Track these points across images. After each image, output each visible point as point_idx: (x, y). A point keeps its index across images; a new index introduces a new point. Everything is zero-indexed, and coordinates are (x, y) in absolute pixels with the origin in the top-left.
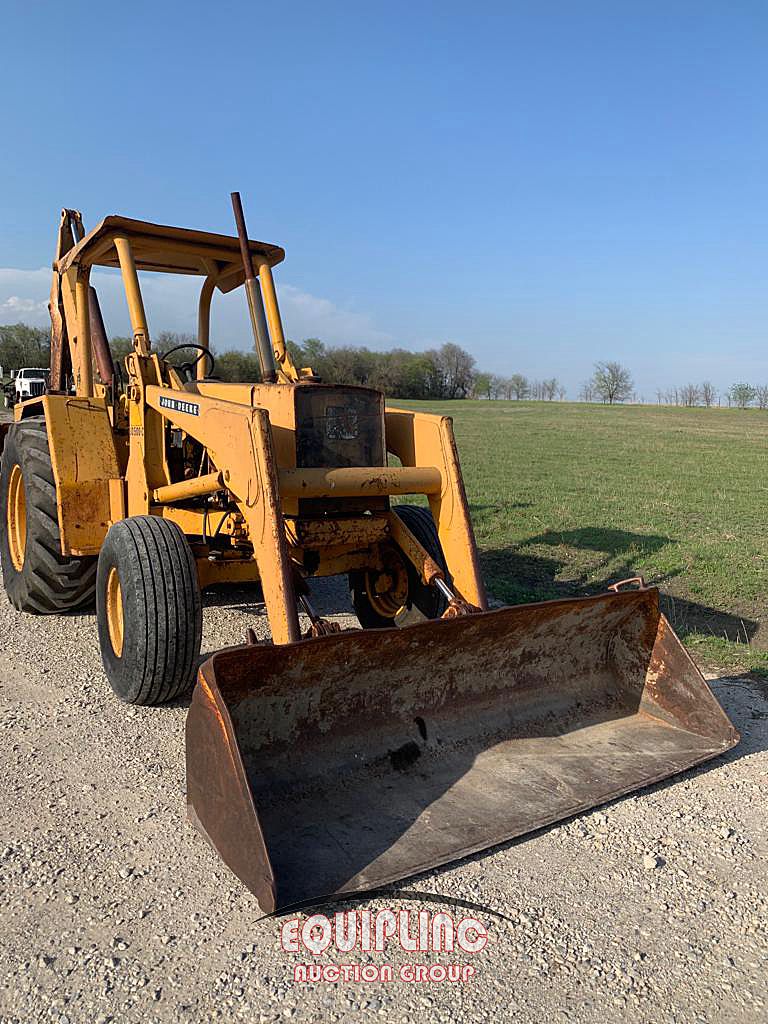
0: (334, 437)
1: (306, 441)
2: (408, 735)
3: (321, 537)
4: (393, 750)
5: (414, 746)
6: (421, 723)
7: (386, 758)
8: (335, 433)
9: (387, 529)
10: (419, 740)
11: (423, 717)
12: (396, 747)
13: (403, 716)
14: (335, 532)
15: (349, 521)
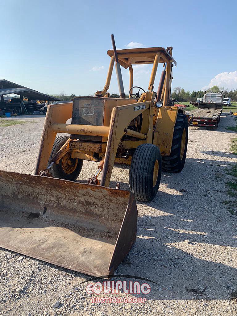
0: (85, 114)
1: (76, 116)
2: (40, 210)
3: (76, 147)
4: (33, 212)
5: (39, 214)
6: (45, 208)
7: (29, 213)
8: (86, 113)
9: (100, 148)
10: (41, 213)
11: (47, 208)
12: (34, 212)
13: (41, 204)
14: (81, 146)
15: (86, 143)
